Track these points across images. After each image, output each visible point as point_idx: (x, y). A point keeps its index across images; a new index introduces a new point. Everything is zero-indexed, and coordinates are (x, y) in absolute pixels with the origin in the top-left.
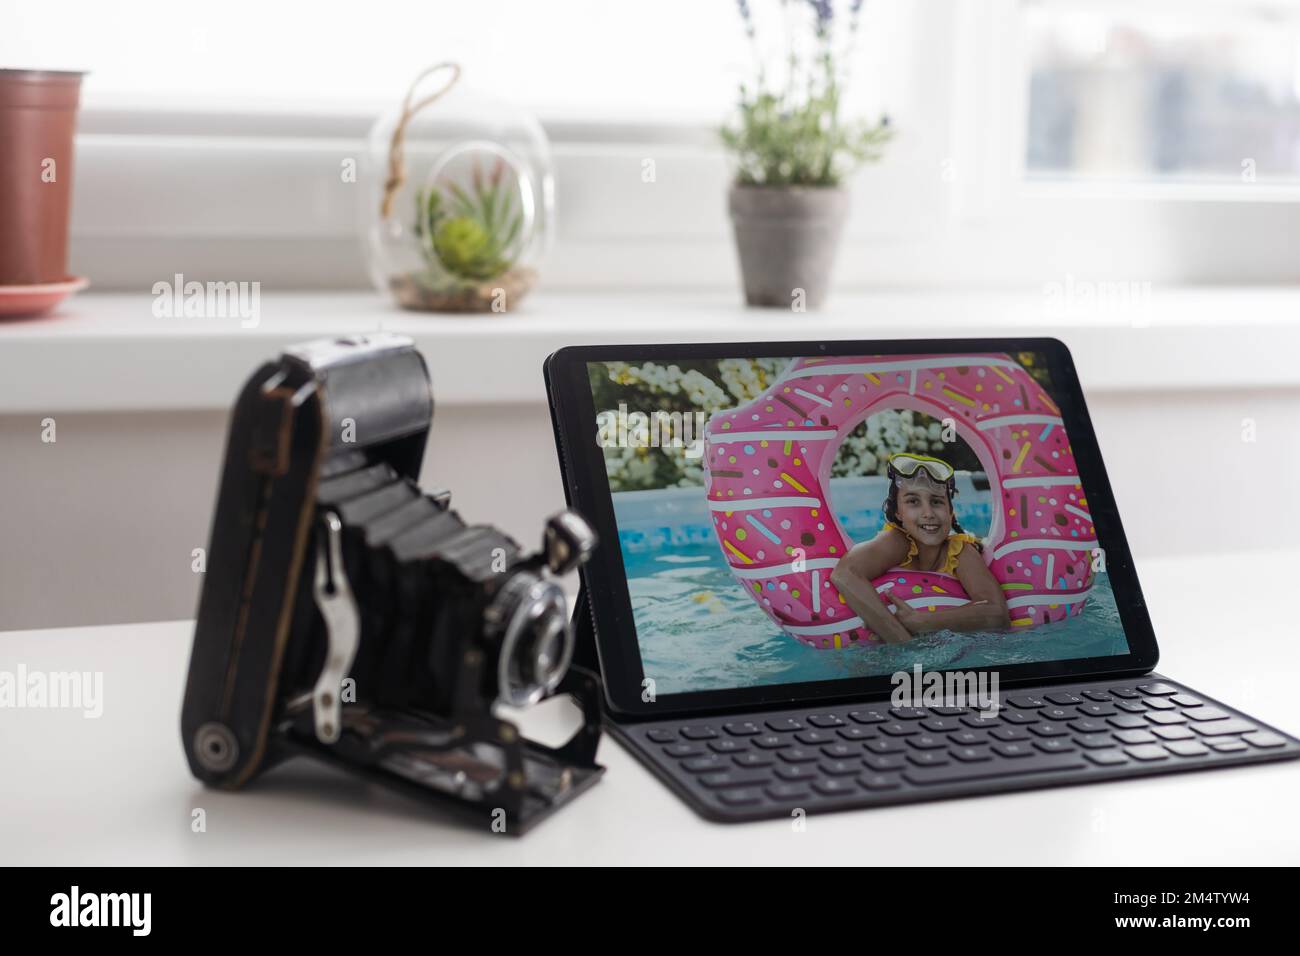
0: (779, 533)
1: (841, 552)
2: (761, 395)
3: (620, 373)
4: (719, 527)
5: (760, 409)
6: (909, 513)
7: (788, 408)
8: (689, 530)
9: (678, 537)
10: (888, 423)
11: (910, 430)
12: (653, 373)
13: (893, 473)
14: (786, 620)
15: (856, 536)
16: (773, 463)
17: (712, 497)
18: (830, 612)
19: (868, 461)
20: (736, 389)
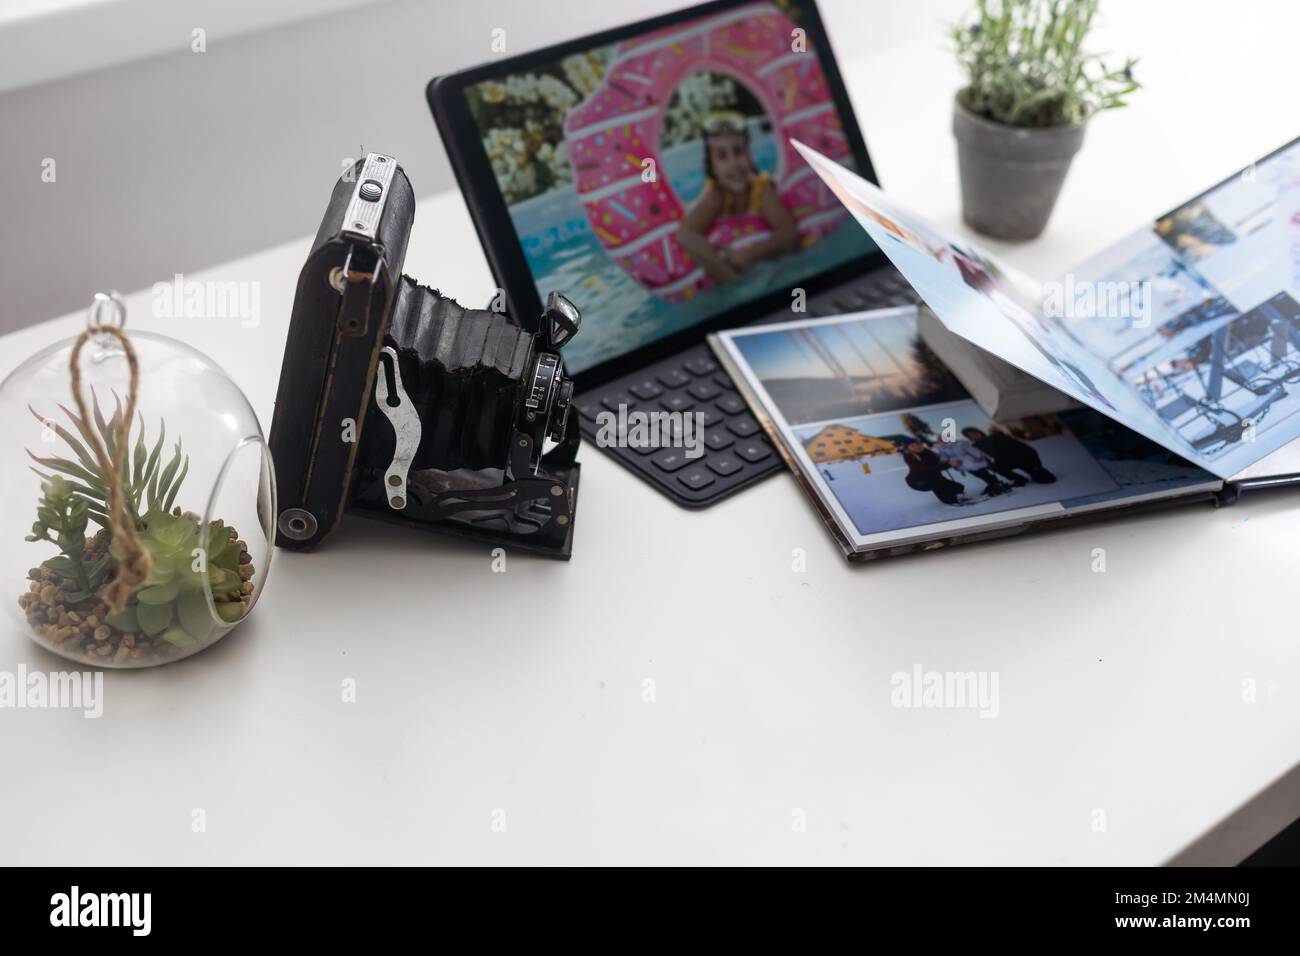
0: (633, 209)
1: (680, 215)
2: (600, 86)
3: (492, 92)
4: (591, 217)
5: (599, 100)
6: (722, 167)
7: (621, 93)
8: (570, 225)
9: (565, 234)
10: (694, 88)
11: (710, 90)
12: (516, 86)
13: (705, 134)
14: (650, 284)
15: (688, 197)
16: (619, 148)
17: (582, 191)
18: (681, 270)
19: (685, 127)
20: (579, 85)
